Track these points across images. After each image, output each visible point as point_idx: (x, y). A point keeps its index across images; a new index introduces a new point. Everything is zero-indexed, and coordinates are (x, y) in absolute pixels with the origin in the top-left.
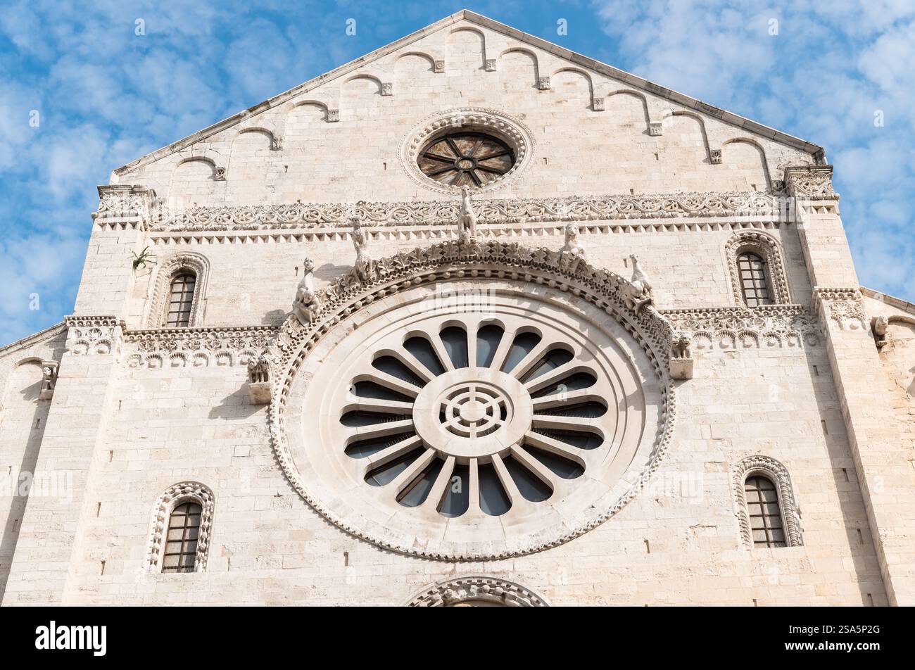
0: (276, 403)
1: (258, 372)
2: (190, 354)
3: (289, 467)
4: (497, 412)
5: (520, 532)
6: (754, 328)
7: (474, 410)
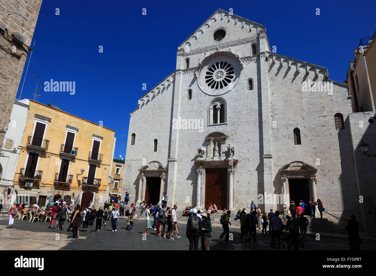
0: (198, 78)
1: (195, 75)
2: (189, 72)
3: (199, 86)
4: (222, 75)
5: (223, 91)
6: (252, 59)
7: (219, 75)
